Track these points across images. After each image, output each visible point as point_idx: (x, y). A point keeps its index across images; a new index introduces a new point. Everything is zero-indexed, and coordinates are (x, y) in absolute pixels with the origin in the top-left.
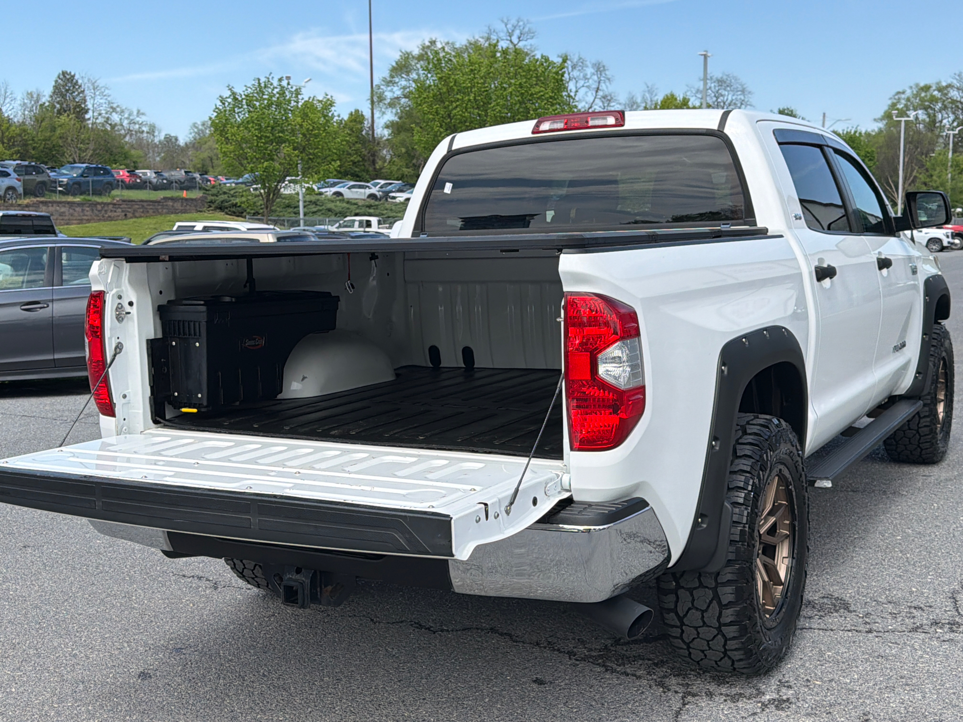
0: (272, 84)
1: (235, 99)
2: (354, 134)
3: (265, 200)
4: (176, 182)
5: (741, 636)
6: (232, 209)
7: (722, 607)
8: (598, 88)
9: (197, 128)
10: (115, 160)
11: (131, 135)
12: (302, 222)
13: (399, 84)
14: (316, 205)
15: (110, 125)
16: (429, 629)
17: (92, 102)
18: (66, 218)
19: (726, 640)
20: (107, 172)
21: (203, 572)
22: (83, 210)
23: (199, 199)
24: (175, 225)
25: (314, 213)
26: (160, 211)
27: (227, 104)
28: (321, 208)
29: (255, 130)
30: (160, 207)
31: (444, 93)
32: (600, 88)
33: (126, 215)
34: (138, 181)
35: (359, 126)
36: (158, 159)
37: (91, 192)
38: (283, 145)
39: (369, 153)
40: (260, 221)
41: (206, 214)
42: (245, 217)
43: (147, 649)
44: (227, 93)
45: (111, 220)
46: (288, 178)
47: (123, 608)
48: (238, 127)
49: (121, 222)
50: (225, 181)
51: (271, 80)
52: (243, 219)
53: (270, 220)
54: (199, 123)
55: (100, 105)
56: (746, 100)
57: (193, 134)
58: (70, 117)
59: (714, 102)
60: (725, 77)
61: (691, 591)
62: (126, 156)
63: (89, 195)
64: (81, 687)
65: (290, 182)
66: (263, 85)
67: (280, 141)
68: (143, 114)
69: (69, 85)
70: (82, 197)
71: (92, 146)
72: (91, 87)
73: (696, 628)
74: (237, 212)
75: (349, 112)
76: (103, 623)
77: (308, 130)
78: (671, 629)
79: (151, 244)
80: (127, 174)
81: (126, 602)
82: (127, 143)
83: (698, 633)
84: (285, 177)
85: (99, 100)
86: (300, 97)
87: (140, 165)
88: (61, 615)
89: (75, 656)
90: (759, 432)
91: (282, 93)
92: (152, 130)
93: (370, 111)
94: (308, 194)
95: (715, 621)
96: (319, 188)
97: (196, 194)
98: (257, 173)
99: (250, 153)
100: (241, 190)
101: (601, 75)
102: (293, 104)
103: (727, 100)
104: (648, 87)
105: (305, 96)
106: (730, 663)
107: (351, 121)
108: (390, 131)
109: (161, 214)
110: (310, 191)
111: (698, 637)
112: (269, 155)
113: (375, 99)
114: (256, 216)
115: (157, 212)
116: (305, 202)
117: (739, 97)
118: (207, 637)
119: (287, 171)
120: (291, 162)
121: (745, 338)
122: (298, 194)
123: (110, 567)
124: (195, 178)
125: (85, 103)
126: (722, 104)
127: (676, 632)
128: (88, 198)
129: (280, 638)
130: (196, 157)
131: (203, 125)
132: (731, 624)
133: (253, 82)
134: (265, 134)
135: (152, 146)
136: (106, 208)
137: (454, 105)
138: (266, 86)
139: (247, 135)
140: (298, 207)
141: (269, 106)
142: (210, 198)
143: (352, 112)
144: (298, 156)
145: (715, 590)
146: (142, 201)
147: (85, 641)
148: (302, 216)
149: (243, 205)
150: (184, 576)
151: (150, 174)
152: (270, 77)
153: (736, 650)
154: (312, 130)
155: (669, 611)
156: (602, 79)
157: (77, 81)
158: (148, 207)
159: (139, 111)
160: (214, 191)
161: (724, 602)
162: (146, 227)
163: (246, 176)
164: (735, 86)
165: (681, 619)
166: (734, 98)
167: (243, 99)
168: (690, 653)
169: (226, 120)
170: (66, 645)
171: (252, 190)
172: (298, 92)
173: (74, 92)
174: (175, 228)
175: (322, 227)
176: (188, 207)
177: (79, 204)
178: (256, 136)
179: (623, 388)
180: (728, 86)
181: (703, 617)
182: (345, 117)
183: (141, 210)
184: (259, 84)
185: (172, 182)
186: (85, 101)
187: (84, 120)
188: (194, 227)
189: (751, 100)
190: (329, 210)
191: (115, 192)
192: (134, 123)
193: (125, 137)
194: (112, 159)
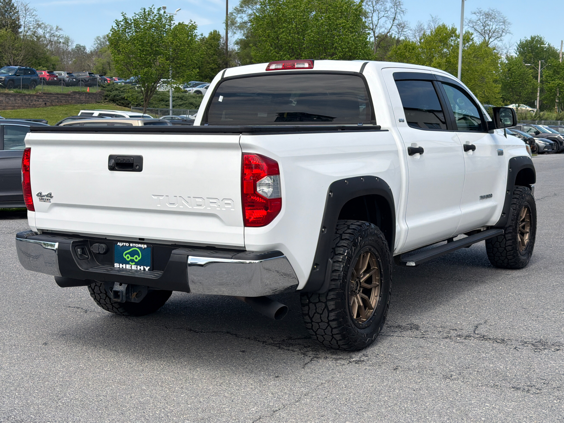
0: (153, 13)
1: (126, 22)
2: (213, 49)
3: (145, 95)
4: (82, 81)
5: (339, 327)
6: (121, 101)
7: (329, 312)
8: (395, 18)
9: (99, 40)
10: (39, 63)
11: (52, 44)
12: (171, 112)
13: (246, 12)
14: (182, 100)
15: (37, 37)
16: (195, 331)
17: (24, 20)
18: (4, 105)
19: (332, 329)
20: (33, 73)
21: (80, 305)
22: (15, 100)
23: (98, 94)
24: (79, 112)
25: (180, 105)
26: (70, 101)
27: (120, 26)
28: (185, 102)
29: (139, 45)
30: (70, 99)
31: (275, 22)
32: (396, 18)
33: (45, 104)
34: (55, 79)
35: (216, 43)
36: (70, 62)
37: (21, 87)
38: (159, 57)
39: (223, 62)
40: (140, 110)
41: (103, 104)
42: (130, 108)
43: (48, 334)
44: (121, 18)
45: (36, 107)
46: (162, 80)
47: (36, 318)
48: (127, 43)
49: (42, 109)
50: (118, 81)
51: (153, 10)
52: (129, 109)
53: (148, 110)
54: (101, 37)
55: (30, 22)
56: (506, 29)
57: (96, 45)
58: (8, 31)
59: (482, 30)
60: (491, 12)
61: (315, 304)
62: (47, 60)
63: (20, 88)
64: (14, 347)
65: (164, 82)
66: (147, 13)
67: (157, 53)
68: (60, 29)
69: (8, 7)
70: (15, 90)
71: (23, 53)
72: (24, 9)
73: (318, 323)
74: (125, 104)
75: (209, 32)
76: (25, 324)
77: (177, 46)
78: (307, 325)
79: (62, 125)
80: (48, 74)
81: (38, 316)
82: (48, 50)
83: (319, 326)
84: (160, 79)
85: (29, 19)
86: (172, 22)
87: (57, 67)
88: (3, 320)
89: (11, 336)
90: (356, 228)
91: (160, 19)
92: (67, 41)
93: (225, 31)
94: (175, 92)
95: (326, 319)
96: (184, 88)
97: (95, 90)
98: (139, 76)
99: (135, 62)
100: (128, 88)
101: (397, 8)
102: (167, 27)
103: (492, 28)
104: (432, 18)
105: (176, 22)
106: (335, 341)
107: (211, 39)
108: (239, 47)
109: (71, 104)
110: (177, 89)
111: (319, 328)
112: (148, 63)
113: (229, 23)
114: (138, 107)
115: (67, 103)
116: (173, 97)
117: (501, 27)
118: (79, 331)
119: (161, 75)
120: (164, 69)
121: (347, 180)
122: (169, 91)
123: (30, 302)
124: (96, 78)
125: (18, 21)
126: (488, 31)
127: (309, 326)
128: (18, 91)
129: (117, 332)
130: (98, 62)
131: (104, 38)
132: (334, 320)
133: (141, 11)
134: (145, 48)
135: (66, 53)
136: (32, 99)
137: (282, 30)
138: (149, 14)
139: (134, 49)
140: (169, 101)
141: (150, 28)
142: (106, 93)
143: (211, 32)
144: (169, 65)
145: (326, 303)
146: (58, 94)
147: (16, 331)
148: (171, 107)
149: (129, 99)
150: (70, 307)
151: (64, 75)
152: (153, 8)
153: (337, 334)
154: (179, 47)
155: (306, 315)
156: (398, 11)
157: (13, 5)
158: (63, 98)
159: (57, 27)
160: (109, 88)
161: (330, 309)
162: (60, 113)
163: (132, 78)
164: (498, 18)
165: (311, 319)
166: (497, 27)
167: (132, 23)
168: (317, 338)
169: (119, 37)
170: (6, 332)
171: (136, 87)
172: (171, 19)
173: (11, 12)
174: (79, 115)
175: (185, 116)
176: (90, 99)
177: (13, 95)
178: (140, 49)
179: (268, 198)
180: (493, 18)
181: (321, 317)
182: (207, 35)
183: (57, 100)
184: (145, 11)
185: (80, 81)
186: (19, 19)
187: (17, 33)
188: (93, 113)
189: (509, 29)
190: (191, 104)
191: (39, 87)
192: (54, 36)
193: (47, 46)
194: (37, 62)
